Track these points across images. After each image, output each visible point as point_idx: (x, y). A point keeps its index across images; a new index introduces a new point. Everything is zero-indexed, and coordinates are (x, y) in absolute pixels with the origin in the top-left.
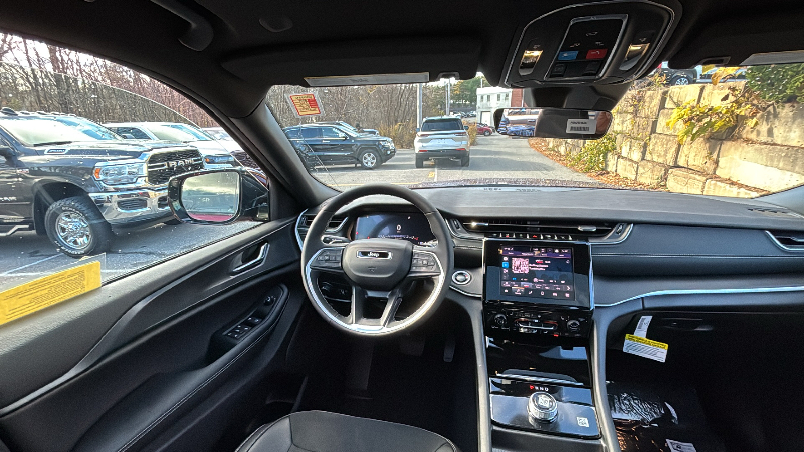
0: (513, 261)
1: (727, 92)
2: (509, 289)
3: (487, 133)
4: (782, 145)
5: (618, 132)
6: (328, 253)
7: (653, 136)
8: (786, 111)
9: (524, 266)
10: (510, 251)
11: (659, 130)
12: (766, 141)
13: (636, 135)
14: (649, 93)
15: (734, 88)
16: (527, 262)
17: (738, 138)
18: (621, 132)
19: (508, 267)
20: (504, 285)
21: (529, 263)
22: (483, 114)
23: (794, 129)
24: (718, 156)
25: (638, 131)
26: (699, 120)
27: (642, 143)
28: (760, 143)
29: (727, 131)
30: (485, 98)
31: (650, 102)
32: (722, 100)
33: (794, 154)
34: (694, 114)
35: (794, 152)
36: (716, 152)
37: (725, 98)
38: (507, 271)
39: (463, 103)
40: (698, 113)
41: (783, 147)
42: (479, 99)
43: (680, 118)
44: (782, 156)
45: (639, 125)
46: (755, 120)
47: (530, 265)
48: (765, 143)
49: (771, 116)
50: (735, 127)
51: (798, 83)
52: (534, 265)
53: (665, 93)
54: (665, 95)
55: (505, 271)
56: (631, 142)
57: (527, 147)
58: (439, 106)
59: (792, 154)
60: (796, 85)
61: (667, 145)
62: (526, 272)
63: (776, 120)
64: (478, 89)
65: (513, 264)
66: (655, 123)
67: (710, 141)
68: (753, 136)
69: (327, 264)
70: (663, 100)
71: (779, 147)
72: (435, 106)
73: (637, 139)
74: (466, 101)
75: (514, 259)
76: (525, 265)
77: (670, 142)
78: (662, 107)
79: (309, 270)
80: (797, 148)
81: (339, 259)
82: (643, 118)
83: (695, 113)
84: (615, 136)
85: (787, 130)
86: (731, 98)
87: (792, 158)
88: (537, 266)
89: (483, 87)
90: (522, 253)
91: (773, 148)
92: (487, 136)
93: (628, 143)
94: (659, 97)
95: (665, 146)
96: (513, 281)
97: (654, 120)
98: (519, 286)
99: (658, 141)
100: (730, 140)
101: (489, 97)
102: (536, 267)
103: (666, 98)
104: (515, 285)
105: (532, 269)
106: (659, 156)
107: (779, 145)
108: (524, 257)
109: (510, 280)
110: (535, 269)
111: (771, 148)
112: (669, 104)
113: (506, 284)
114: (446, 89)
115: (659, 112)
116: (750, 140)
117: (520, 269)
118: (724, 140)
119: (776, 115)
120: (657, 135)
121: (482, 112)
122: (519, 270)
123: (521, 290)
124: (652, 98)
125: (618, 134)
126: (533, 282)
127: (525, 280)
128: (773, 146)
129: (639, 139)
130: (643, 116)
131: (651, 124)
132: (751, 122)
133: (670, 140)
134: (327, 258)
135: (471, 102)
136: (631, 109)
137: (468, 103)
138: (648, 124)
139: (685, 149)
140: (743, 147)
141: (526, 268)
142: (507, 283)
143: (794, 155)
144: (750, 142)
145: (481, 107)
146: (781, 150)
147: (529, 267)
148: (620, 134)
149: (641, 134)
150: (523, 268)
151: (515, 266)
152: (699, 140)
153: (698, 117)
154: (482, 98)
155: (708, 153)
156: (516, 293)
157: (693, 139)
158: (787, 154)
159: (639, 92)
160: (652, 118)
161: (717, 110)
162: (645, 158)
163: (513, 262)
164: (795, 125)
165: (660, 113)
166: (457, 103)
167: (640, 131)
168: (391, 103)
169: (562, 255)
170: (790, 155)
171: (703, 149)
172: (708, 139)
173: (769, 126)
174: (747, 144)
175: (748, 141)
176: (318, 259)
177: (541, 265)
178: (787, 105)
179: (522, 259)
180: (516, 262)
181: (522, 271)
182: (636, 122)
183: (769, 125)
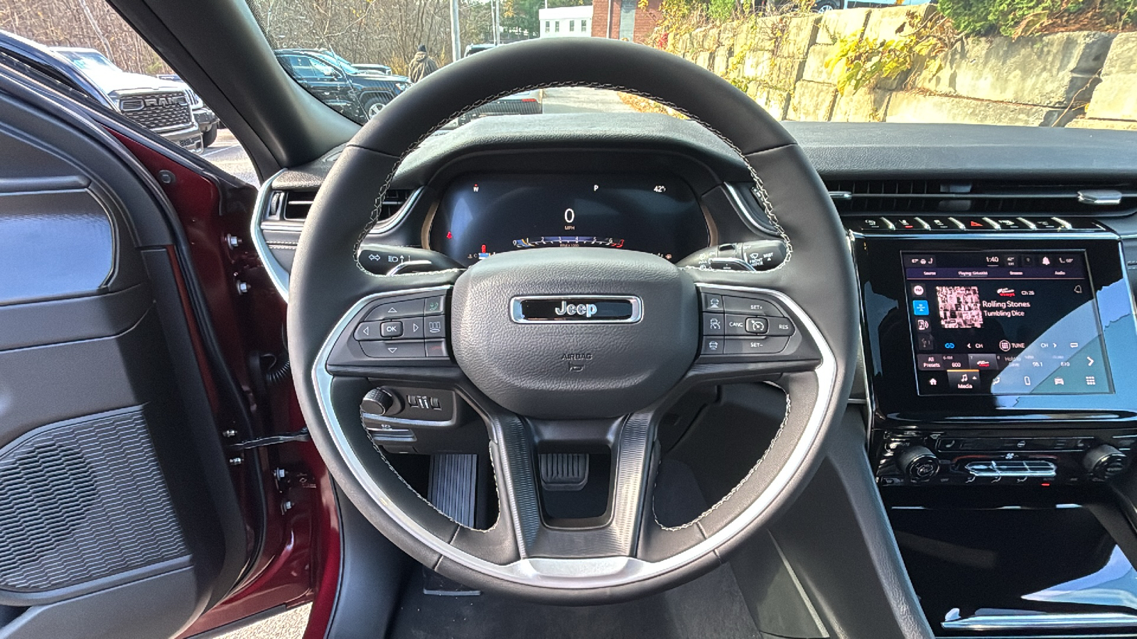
0: (940, 295)
1: (904, 19)
2: (940, 375)
4: (968, 98)
5: (751, 79)
6: (393, 312)
7: (798, 84)
8: (978, 48)
9: (970, 309)
10: (926, 267)
11: (806, 75)
12: (948, 92)
13: (774, 83)
14: (795, 21)
15: (913, 13)
16: (975, 298)
17: (912, 88)
18: (755, 80)
19: (927, 313)
20: (925, 365)
21: (981, 299)
23: (984, 76)
24: (885, 114)
25: (778, 76)
26: (868, 59)
27: (785, 94)
28: (940, 95)
29: (898, 77)
30: (552, 24)
31: (798, 34)
32: (896, 32)
33: (983, 110)
34: (861, 51)
35: (983, 108)
36: (882, 108)
37: (900, 29)
38: (927, 325)
39: (519, 32)
40: (868, 49)
41: (970, 101)
42: (543, 26)
43: (843, 56)
44: (967, 114)
45: (780, 69)
46: (938, 62)
47: (985, 304)
48: (946, 95)
49: (958, 56)
50: (908, 72)
51: (1004, 5)
52: (994, 304)
53: (818, 21)
54: (817, 24)
55: (923, 325)
56: (769, 92)
57: (618, 103)
58: (482, 34)
59: (980, 111)
60: (1001, 8)
61: (818, 96)
62: (978, 325)
63: (963, 61)
64: (540, 10)
65: (941, 305)
66: (802, 65)
67: (876, 93)
68: (931, 86)
69: (393, 354)
70: (815, 31)
71: (965, 100)
72: (477, 35)
73: (776, 88)
74: (523, 30)
75: (942, 292)
76: (972, 306)
77: (822, 93)
78: (813, 41)
79: (324, 383)
80: (987, 102)
81: (436, 329)
82: (785, 58)
83: (864, 49)
84: (746, 85)
85: (976, 76)
86: (908, 30)
87: (980, 116)
88: (1003, 305)
89: (549, 8)
90: (960, 273)
91: (958, 103)
93: (765, 95)
94: (810, 27)
95: (815, 98)
96: (949, 352)
97: (801, 60)
98: (965, 365)
99: (806, 91)
100: (902, 89)
101: (557, 23)
102: (999, 309)
103: (818, 28)
104: (954, 365)
105: (991, 314)
106: (807, 114)
107: (964, 97)
108: (966, 283)
109: (938, 350)
110: (997, 314)
111: (955, 102)
112: (822, 37)
113: (931, 363)
114: (493, 8)
115: (808, 49)
116: (928, 90)
117: (961, 317)
118: (893, 90)
119: (964, 54)
120: (805, 83)
122: (958, 320)
123: (970, 376)
124: (799, 28)
125: (750, 81)
126: (998, 351)
127: (979, 346)
128: (958, 99)
129: (780, 89)
130: (786, 55)
131: (796, 67)
132: (934, 65)
133: (822, 91)
134: (391, 329)
135: (530, 32)
136: (769, 45)
137: (526, 32)
138: (792, 66)
139: (842, 103)
140: (919, 100)
141: (974, 313)
142: (931, 359)
143: (982, 113)
144: (928, 94)
146: (967, 105)
147: (982, 309)
148: (754, 82)
149: (783, 82)
150: (967, 316)
151: (946, 310)
152: (862, 90)
153: (867, 54)
154: (548, 24)
155: (873, 109)
156: (961, 386)
157: (856, 88)
158: (974, 111)
159: (782, 20)
160: (799, 58)
161: (890, 46)
162: (787, 117)
163: (939, 299)
164: (987, 70)
165: (810, 51)
166: (510, 31)
167: (781, 78)
168: (406, 23)
169: (1062, 273)
170: (977, 112)
171: (866, 103)
172: (874, 89)
173: (952, 72)
174: (925, 96)
175: (924, 91)
176: (357, 336)
177: (1012, 304)
178: (983, 39)
179: (960, 290)
180: (948, 297)
181: (965, 322)
182: (776, 65)
183: (953, 70)
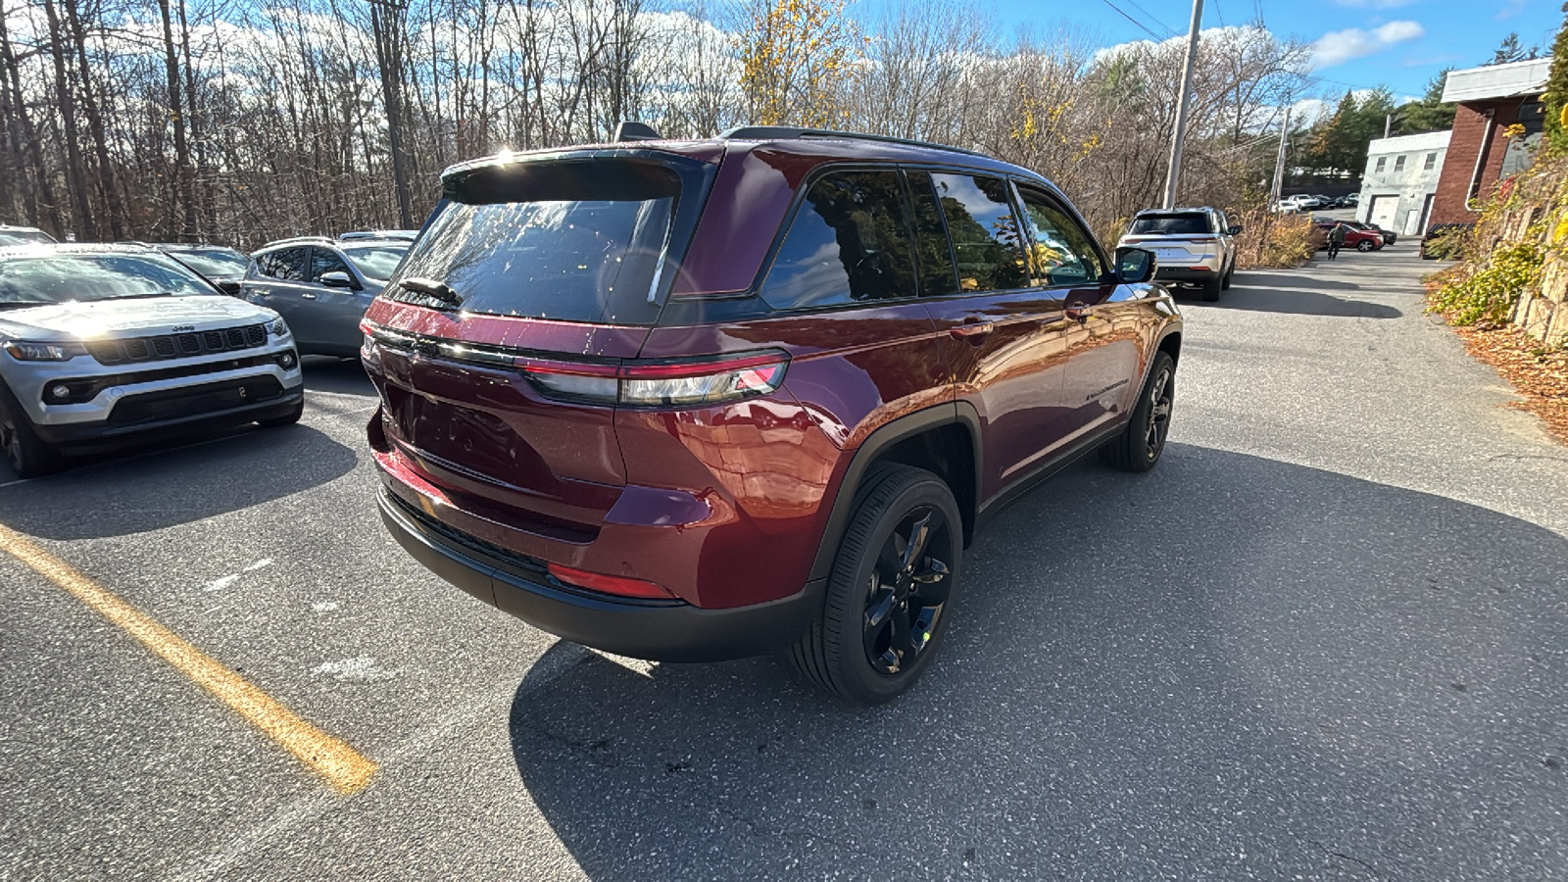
3: (1366, 246)
22: (1378, 200)
30: (1391, 162)
39: (1331, 175)
42: (1371, 165)
64: (1373, 143)
74: (1340, 170)
89: (1389, 136)
92: (1364, 251)
101: (1401, 160)
121: (1374, 198)
135: (1351, 173)
137: (1346, 174)
145: (1374, 183)
166: (1316, 174)
